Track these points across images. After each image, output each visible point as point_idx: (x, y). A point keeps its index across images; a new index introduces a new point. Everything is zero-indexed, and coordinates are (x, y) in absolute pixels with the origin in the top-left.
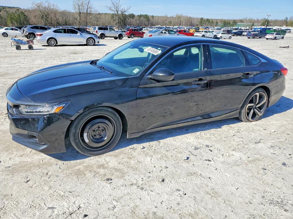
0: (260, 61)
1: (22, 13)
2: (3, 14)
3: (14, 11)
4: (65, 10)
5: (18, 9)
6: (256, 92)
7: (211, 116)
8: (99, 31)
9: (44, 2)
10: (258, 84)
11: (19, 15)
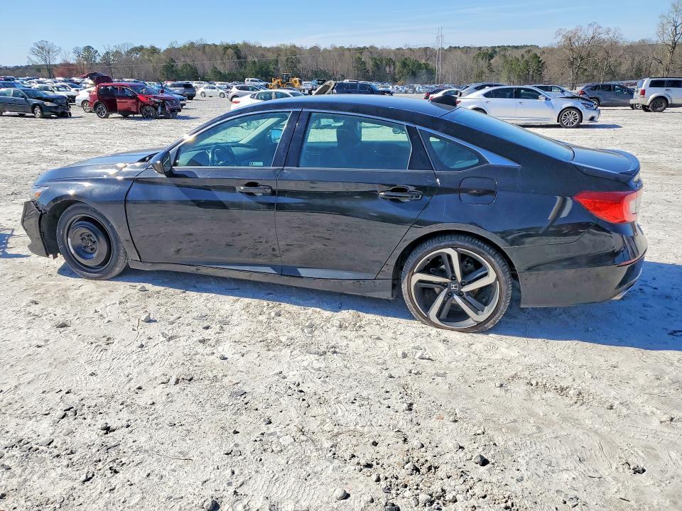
0: (482, 160)
1: (536, 56)
2: (496, 62)
3: (518, 54)
4: (643, 41)
5: (529, 49)
6: (442, 244)
7: (299, 273)
8: (649, 90)
9: (585, 26)
10: (435, 223)
11: (527, 62)
